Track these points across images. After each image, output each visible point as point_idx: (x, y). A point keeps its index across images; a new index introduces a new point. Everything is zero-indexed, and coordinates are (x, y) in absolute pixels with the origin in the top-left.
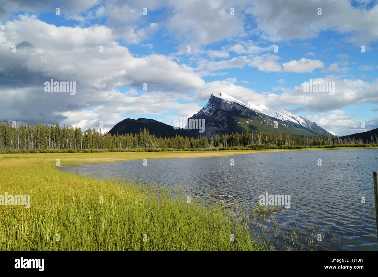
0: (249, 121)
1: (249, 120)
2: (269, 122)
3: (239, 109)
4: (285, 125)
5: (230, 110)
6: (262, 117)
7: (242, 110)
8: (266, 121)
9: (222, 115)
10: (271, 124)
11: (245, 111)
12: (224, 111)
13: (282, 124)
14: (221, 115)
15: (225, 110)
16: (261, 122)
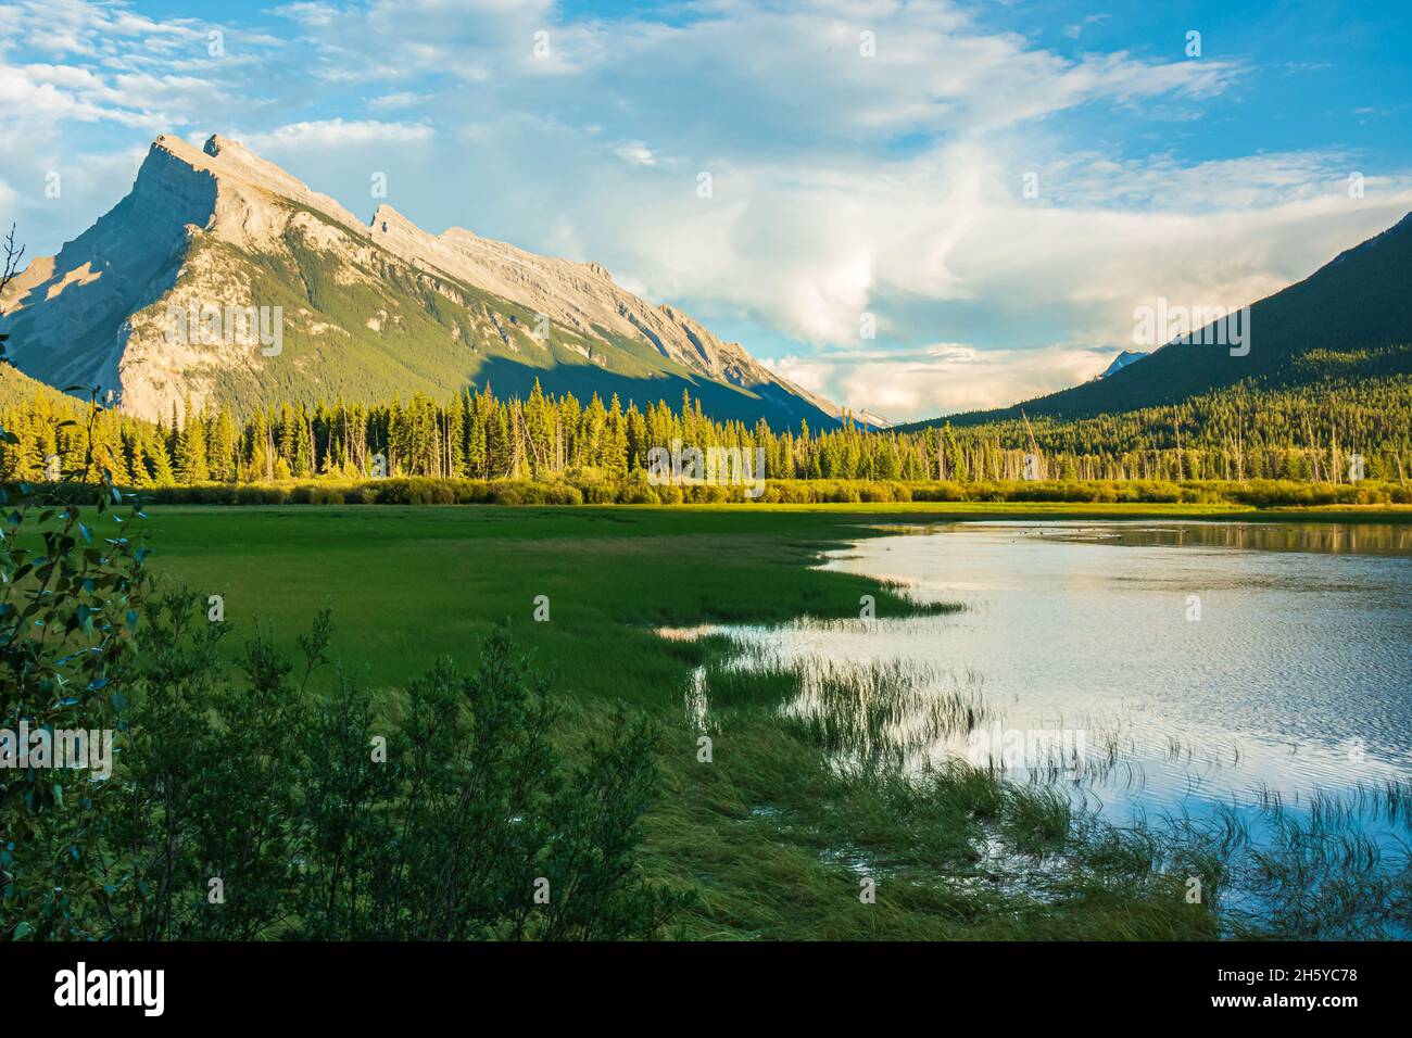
0: (380, 317)
1: (383, 313)
2: (496, 332)
3: (323, 245)
4: (580, 349)
5: (270, 247)
6: (456, 299)
7: (342, 251)
8: (479, 327)
9: (221, 273)
10: (506, 342)
11: (358, 261)
12: (236, 251)
13: (566, 345)
14: (215, 275)
15: (240, 244)
16: (451, 330)
